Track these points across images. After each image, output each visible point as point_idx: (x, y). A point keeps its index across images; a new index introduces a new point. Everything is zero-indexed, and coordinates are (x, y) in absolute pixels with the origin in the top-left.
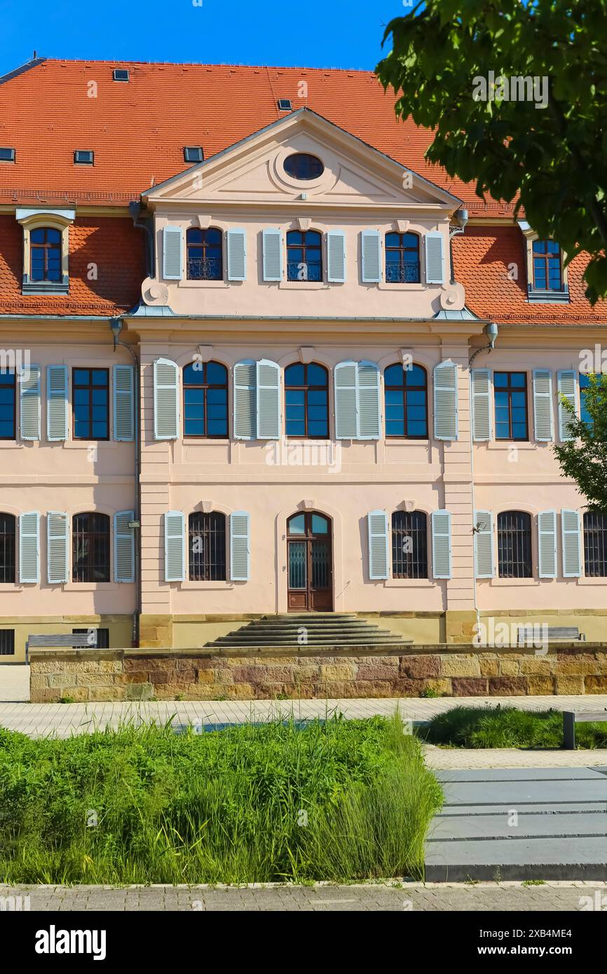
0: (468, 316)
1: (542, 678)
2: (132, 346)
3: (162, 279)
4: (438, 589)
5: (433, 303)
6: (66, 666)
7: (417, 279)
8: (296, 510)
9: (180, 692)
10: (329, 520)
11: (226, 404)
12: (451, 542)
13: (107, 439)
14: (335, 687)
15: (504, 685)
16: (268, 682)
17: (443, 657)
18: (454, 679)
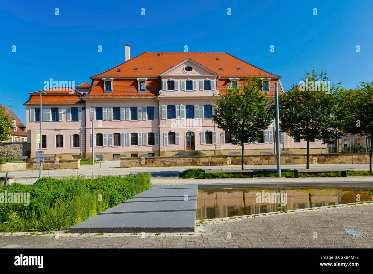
0: (220, 96)
1: (220, 162)
2: (158, 102)
3: (163, 90)
4: (214, 145)
5: (213, 94)
6: (128, 161)
7: (210, 89)
8: (188, 132)
9: (149, 165)
10: (194, 133)
11: (175, 113)
12: (216, 137)
13: (154, 119)
14: (180, 164)
15: (213, 164)
16: (166, 163)
17: (201, 158)
18: (203, 162)
